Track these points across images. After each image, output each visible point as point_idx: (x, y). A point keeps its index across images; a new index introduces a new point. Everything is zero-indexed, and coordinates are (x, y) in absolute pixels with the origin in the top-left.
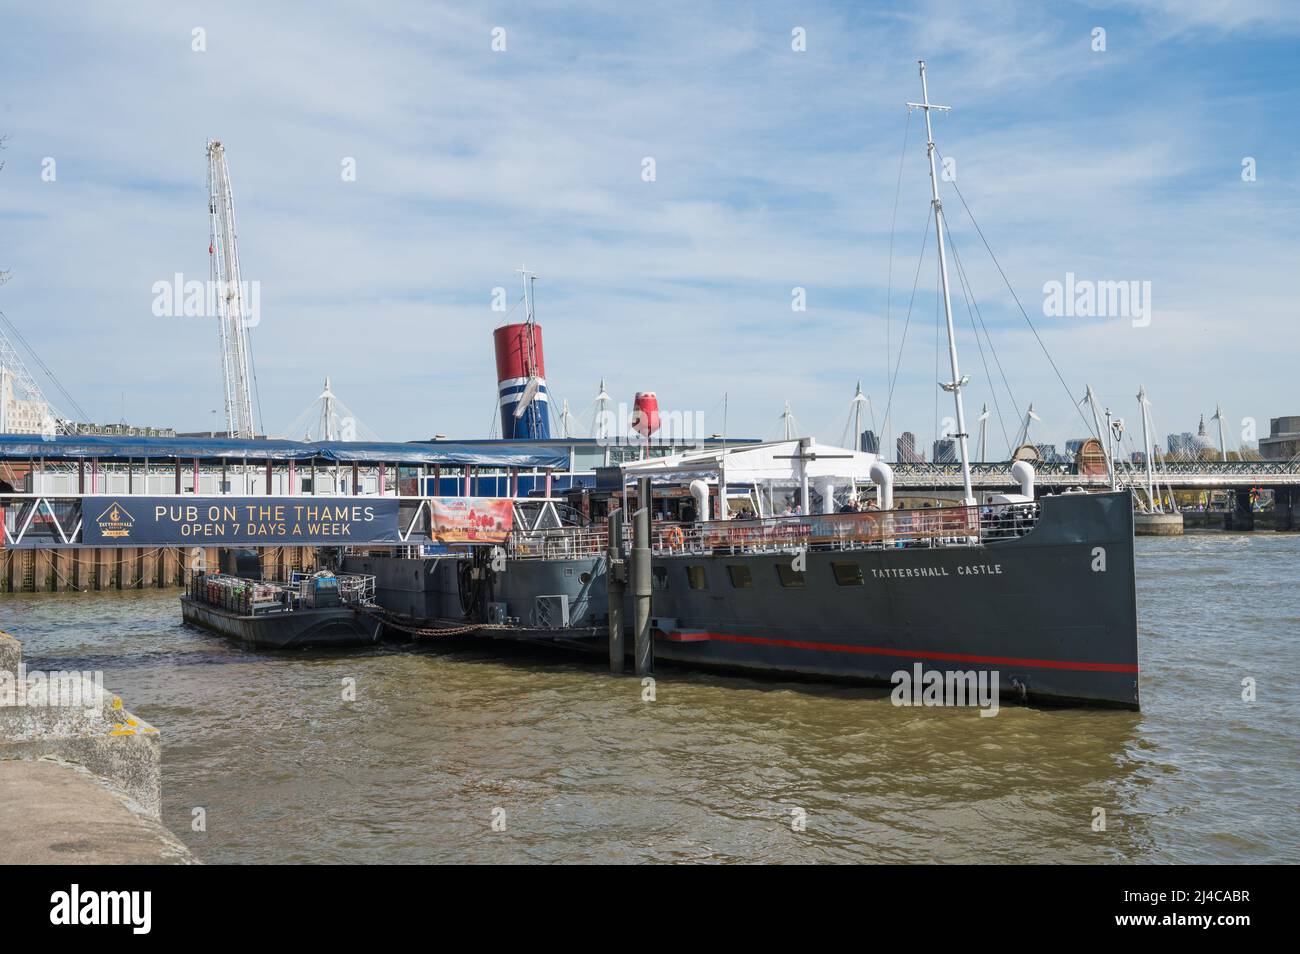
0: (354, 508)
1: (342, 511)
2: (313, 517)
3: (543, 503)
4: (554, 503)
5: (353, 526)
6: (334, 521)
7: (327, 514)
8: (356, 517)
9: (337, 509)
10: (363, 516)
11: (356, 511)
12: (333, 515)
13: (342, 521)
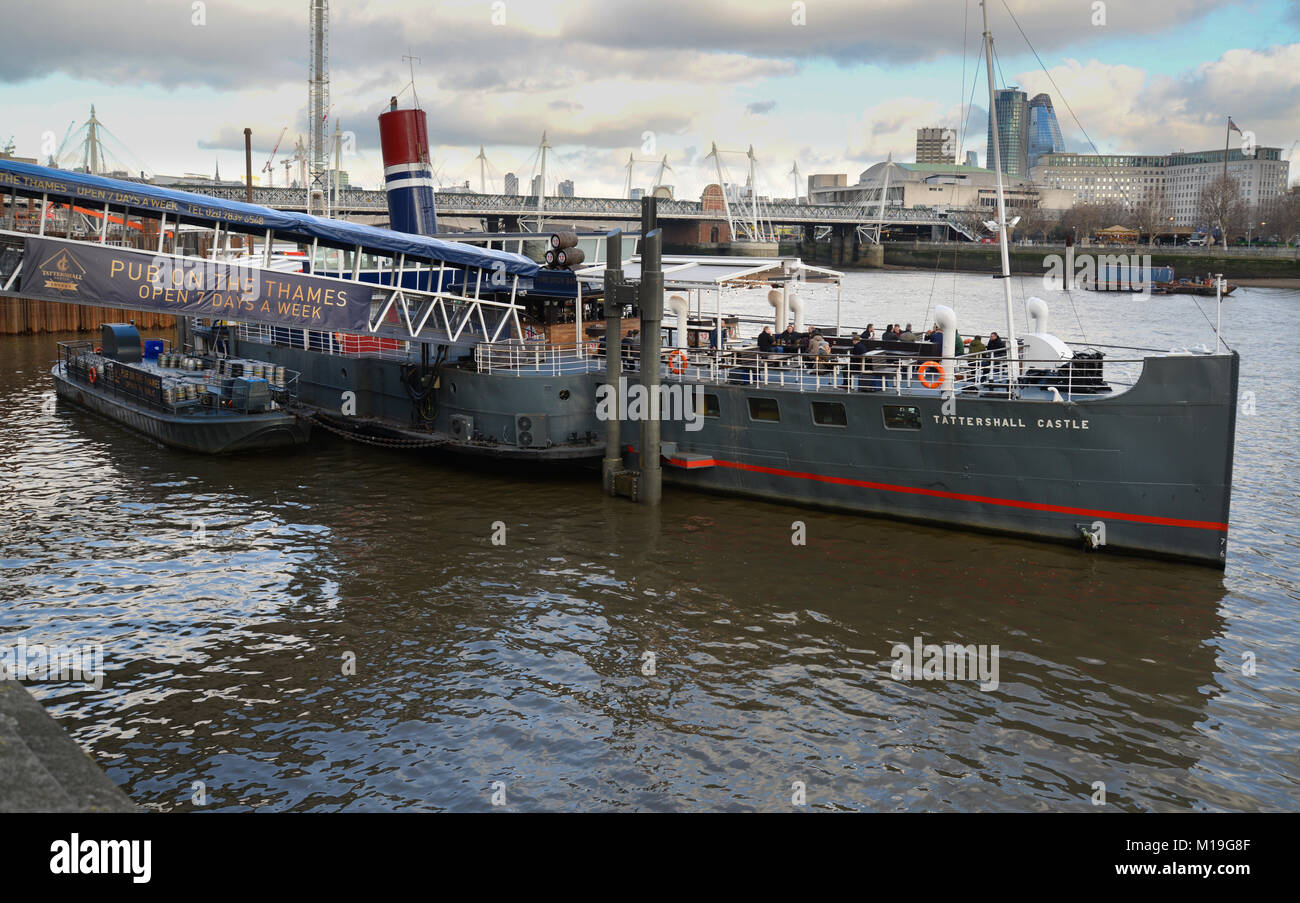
0: (327, 291)
1: (315, 292)
2: (284, 294)
3: (507, 308)
4: (518, 310)
5: (326, 310)
6: (305, 302)
7: (299, 293)
8: (329, 300)
9: (310, 289)
10: (336, 300)
11: (329, 294)
12: (305, 296)
13: (313, 303)
